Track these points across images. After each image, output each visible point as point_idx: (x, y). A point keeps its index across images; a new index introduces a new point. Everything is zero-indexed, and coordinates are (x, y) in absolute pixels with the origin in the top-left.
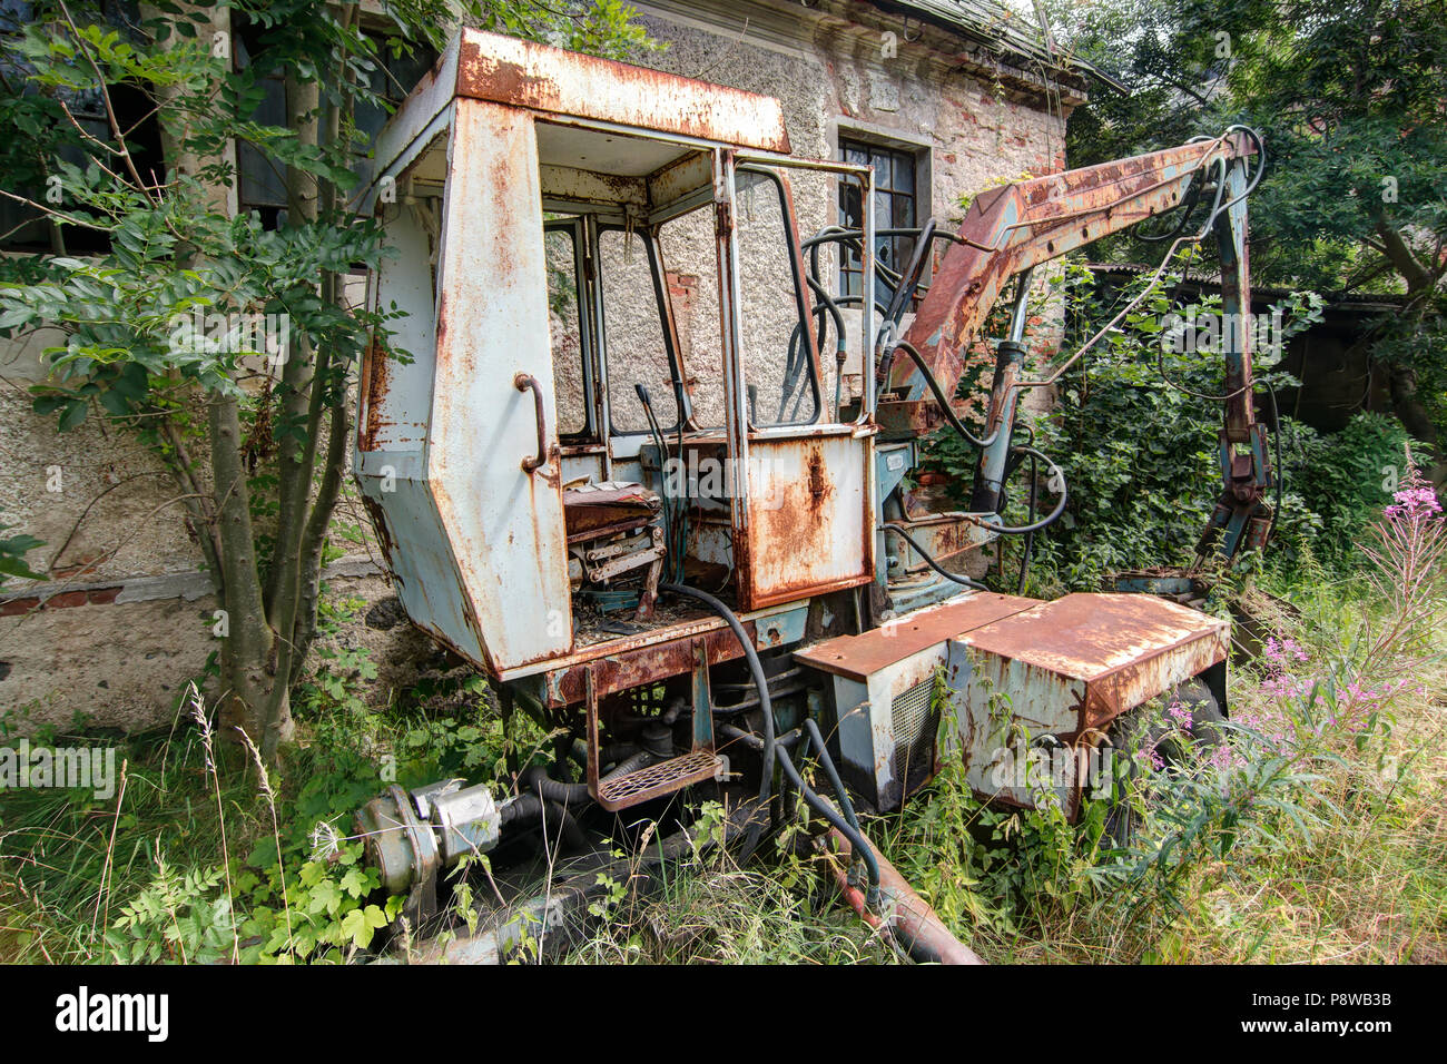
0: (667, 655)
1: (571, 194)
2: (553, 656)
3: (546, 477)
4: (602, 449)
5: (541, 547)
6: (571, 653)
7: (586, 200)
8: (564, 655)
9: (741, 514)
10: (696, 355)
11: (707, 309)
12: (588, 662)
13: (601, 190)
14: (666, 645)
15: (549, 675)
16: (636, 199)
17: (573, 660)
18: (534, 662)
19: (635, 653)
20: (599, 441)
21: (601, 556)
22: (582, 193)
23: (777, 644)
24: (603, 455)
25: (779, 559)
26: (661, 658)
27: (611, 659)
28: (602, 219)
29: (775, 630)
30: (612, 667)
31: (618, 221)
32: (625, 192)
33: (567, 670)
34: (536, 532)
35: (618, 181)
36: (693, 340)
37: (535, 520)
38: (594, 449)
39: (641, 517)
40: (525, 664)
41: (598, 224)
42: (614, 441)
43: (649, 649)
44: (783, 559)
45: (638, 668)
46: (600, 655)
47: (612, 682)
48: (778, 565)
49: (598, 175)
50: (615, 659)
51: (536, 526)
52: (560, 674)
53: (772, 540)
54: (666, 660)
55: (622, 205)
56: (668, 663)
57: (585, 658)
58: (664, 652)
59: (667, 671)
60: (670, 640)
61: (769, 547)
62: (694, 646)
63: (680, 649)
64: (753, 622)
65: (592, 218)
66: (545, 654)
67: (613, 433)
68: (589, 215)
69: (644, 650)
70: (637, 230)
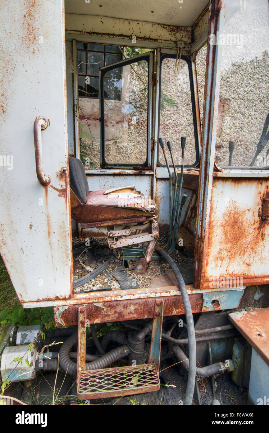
0: (137, 307)
1: (147, 37)
2: (57, 299)
3: (57, 190)
4: (152, 173)
5: (52, 234)
6: (70, 298)
7: (156, 40)
8: (65, 299)
9: (202, 227)
10: (224, 135)
11: (232, 114)
12: (81, 304)
13: (165, 34)
14: (137, 301)
15: (55, 309)
16: (185, 39)
17: (72, 302)
18: (44, 300)
19: (115, 303)
20: (151, 169)
21: (117, 235)
22: (153, 36)
23: (217, 309)
24: (152, 175)
25: (227, 259)
26: (132, 308)
27: (97, 305)
28: (164, 51)
29: (217, 301)
30: (98, 309)
31: (173, 52)
32: (179, 35)
33: (66, 308)
34: (49, 224)
35: (175, 29)
36: (223, 128)
37: (48, 217)
38: (148, 173)
39: (143, 216)
40: (39, 301)
41: (161, 54)
42: (159, 169)
43: (124, 302)
44: (230, 259)
45: (116, 312)
46: (91, 301)
47: (97, 317)
48: (226, 262)
49: (164, 26)
50: (100, 305)
51: (48, 220)
52: (62, 310)
53: (224, 246)
54: (135, 309)
55: (175, 42)
56: (136, 311)
57: (79, 302)
58: (134, 305)
59: (135, 316)
60: (140, 299)
61: (221, 250)
62: (156, 304)
63: (146, 304)
64: (202, 295)
65: (158, 50)
66: (53, 297)
67: (159, 165)
68: (156, 49)
69: (121, 302)
70: (184, 58)
